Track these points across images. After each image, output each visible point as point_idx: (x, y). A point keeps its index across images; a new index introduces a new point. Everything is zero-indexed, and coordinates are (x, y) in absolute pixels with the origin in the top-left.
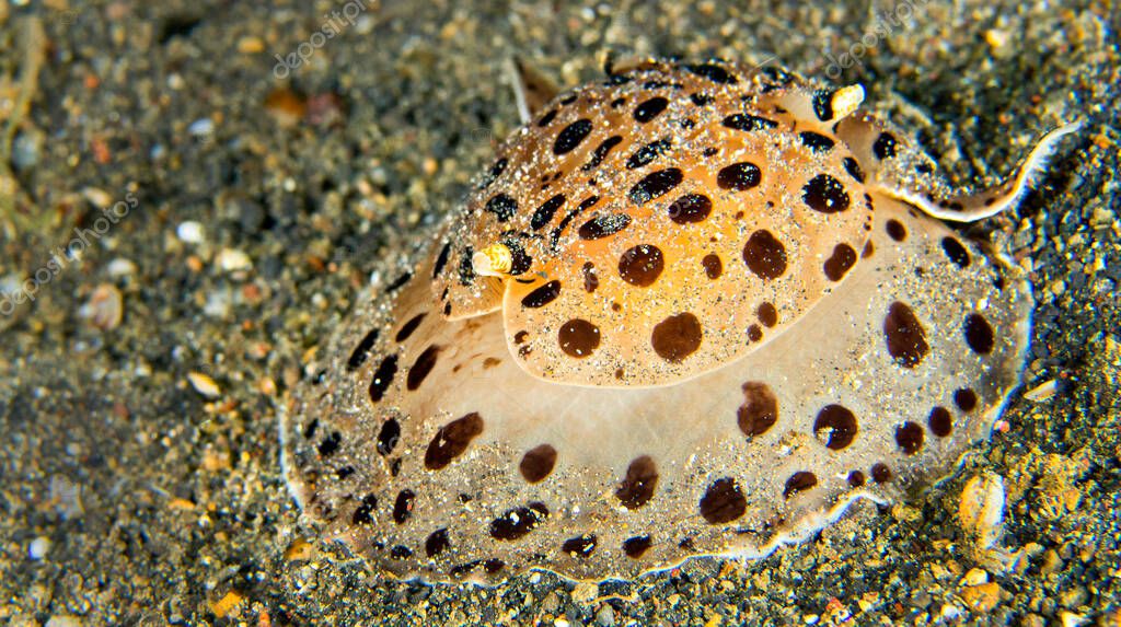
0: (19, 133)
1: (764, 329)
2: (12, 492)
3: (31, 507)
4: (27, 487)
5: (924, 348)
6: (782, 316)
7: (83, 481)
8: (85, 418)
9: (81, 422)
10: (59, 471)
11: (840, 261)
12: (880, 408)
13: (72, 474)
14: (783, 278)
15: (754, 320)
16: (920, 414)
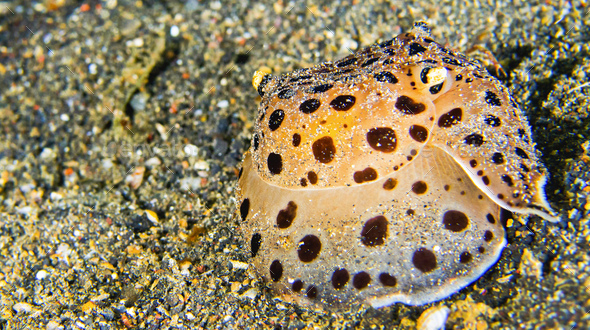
0: (137, 92)
1: (308, 183)
2: (42, 248)
3: (48, 256)
4: (49, 246)
5: (380, 242)
6: (319, 182)
7: (75, 248)
8: (90, 221)
9: (87, 221)
10: (66, 242)
11: (366, 175)
12: (336, 253)
13: (71, 244)
14: (327, 165)
15: (306, 177)
16: (354, 269)
